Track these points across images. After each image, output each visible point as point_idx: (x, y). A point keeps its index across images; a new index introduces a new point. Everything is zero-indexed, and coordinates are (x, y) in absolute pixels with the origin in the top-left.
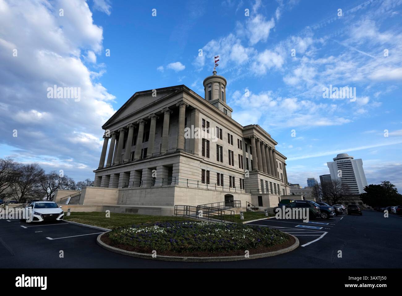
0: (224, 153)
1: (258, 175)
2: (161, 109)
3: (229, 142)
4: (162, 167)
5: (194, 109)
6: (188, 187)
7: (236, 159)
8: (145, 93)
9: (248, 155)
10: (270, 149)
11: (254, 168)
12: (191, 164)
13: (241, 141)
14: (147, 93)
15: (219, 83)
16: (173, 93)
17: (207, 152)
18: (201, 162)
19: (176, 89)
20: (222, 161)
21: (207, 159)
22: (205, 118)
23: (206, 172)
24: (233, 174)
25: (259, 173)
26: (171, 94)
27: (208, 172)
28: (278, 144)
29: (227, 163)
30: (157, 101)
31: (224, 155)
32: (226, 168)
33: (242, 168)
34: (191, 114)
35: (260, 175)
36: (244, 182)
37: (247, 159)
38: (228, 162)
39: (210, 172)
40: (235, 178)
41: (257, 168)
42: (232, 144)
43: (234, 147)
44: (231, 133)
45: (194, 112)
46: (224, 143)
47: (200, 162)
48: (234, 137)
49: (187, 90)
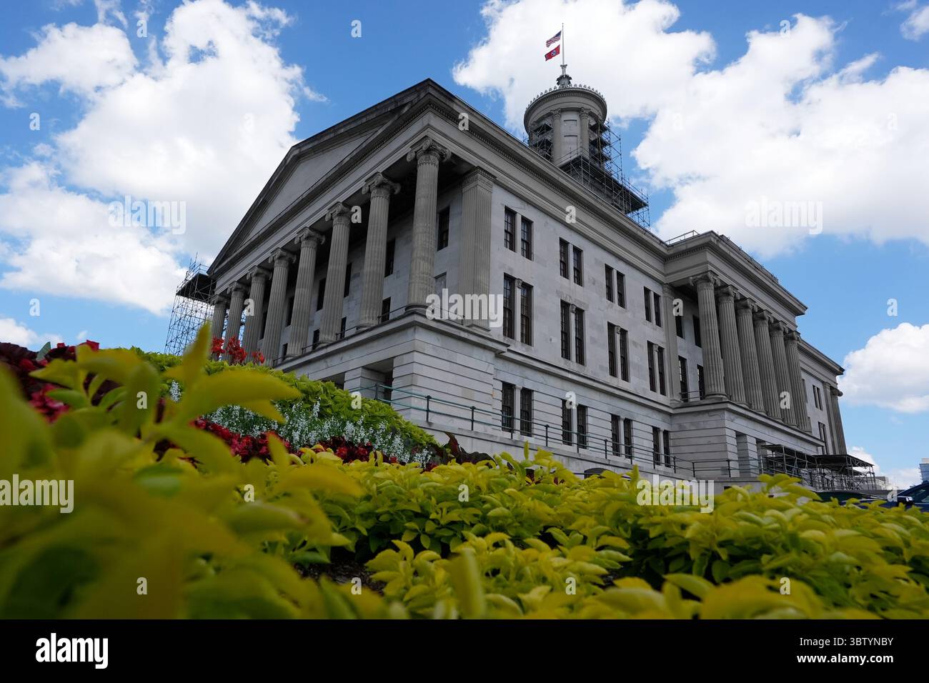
0: (589, 333)
1: (727, 415)
2: (362, 183)
3: (610, 297)
4: (360, 371)
5: (473, 170)
6: (430, 424)
7: (638, 357)
8: (316, 143)
9: (685, 346)
10: (774, 327)
11: (708, 391)
12: (461, 359)
13: (657, 297)
14: (322, 140)
15: (578, 110)
16: (396, 117)
17: (522, 325)
18: (499, 355)
19: (405, 101)
20: (581, 359)
21: (524, 349)
22: (514, 204)
23: (518, 395)
24: (624, 410)
25: (730, 406)
26: (389, 123)
27: (527, 393)
28: (806, 312)
29: (601, 368)
30: (348, 159)
31: (591, 338)
32: (595, 384)
33: (663, 392)
34: (463, 190)
35: (733, 416)
36: (671, 443)
37: (683, 360)
38: (607, 365)
39: (535, 396)
40: (634, 425)
41: (723, 390)
42: (622, 303)
43: (629, 315)
44: (618, 266)
45: (473, 181)
46: (591, 296)
47: (492, 355)
48: (628, 281)
49: (442, 99)
